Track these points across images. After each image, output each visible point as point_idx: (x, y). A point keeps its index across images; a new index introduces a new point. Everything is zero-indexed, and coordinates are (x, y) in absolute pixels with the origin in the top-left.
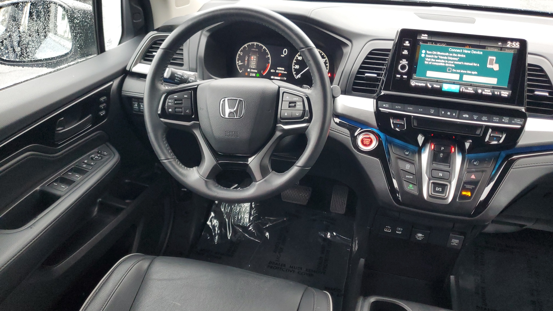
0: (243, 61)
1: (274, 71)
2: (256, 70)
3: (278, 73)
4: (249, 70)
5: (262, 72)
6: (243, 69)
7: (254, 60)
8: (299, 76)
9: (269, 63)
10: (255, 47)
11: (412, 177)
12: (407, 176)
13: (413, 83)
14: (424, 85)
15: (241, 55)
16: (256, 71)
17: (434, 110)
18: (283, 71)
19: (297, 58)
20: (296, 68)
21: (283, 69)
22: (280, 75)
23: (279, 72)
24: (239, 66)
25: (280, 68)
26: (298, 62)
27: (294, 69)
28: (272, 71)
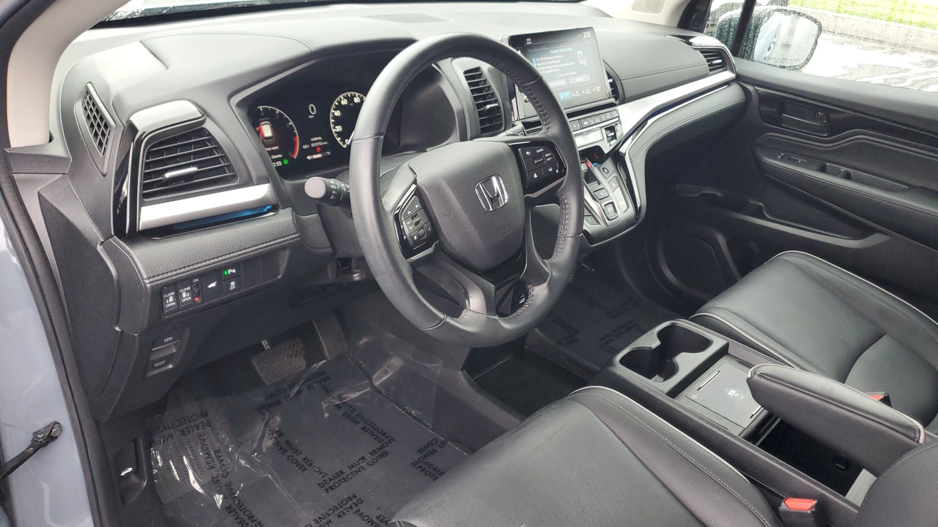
1: (308, 146)
2: (280, 154)
3: (315, 148)
5: (290, 153)
9: (294, 135)
10: (263, 114)
16: (280, 156)
18: (321, 142)
19: (333, 114)
20: (337, 131)
21: (320, 138)
22: (319, 149)
23: (317, 145)
25: (316, 139)
26: (338, 121)
27: (336, 133)
28: (305, 147)
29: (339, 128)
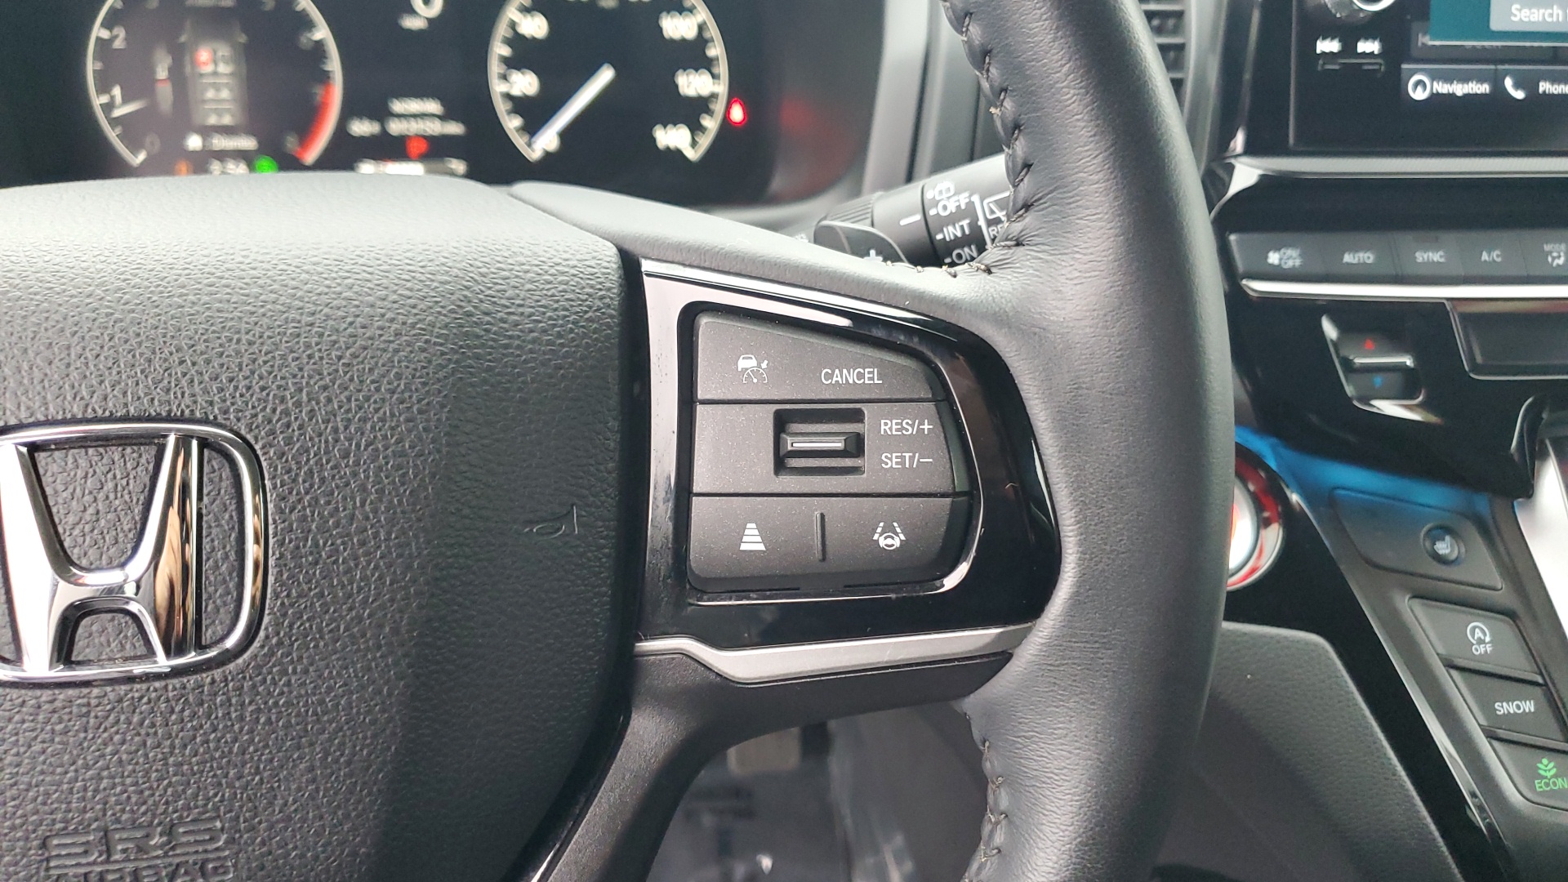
0: (139, 85)
1: (376, 127)
2: (248, 135)
3: (405, 138)
4: (194, 142)
5: (292, 140)
6: (153, 141)
7: (215, 74)
8: (548, 140)
9: (325, 78)
11: (1529, 706)
12: (1504, 708)
13: (1420, 88)
14: (1483, 88)
15: (118, 44)
16: (248, 143)
17: (1563, 247)
18: (437, 122)
19: (513, 25)
20: (516, 92)
21: (434, 106)
22: (416, 147)
23: (411, 131)
24: (114, 122)
25: (414, 106)
26: (524, 54)
27: (508, 97)
28: (362, 128)
29: (525, 83)
